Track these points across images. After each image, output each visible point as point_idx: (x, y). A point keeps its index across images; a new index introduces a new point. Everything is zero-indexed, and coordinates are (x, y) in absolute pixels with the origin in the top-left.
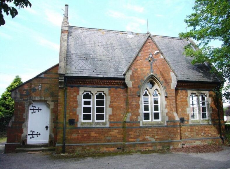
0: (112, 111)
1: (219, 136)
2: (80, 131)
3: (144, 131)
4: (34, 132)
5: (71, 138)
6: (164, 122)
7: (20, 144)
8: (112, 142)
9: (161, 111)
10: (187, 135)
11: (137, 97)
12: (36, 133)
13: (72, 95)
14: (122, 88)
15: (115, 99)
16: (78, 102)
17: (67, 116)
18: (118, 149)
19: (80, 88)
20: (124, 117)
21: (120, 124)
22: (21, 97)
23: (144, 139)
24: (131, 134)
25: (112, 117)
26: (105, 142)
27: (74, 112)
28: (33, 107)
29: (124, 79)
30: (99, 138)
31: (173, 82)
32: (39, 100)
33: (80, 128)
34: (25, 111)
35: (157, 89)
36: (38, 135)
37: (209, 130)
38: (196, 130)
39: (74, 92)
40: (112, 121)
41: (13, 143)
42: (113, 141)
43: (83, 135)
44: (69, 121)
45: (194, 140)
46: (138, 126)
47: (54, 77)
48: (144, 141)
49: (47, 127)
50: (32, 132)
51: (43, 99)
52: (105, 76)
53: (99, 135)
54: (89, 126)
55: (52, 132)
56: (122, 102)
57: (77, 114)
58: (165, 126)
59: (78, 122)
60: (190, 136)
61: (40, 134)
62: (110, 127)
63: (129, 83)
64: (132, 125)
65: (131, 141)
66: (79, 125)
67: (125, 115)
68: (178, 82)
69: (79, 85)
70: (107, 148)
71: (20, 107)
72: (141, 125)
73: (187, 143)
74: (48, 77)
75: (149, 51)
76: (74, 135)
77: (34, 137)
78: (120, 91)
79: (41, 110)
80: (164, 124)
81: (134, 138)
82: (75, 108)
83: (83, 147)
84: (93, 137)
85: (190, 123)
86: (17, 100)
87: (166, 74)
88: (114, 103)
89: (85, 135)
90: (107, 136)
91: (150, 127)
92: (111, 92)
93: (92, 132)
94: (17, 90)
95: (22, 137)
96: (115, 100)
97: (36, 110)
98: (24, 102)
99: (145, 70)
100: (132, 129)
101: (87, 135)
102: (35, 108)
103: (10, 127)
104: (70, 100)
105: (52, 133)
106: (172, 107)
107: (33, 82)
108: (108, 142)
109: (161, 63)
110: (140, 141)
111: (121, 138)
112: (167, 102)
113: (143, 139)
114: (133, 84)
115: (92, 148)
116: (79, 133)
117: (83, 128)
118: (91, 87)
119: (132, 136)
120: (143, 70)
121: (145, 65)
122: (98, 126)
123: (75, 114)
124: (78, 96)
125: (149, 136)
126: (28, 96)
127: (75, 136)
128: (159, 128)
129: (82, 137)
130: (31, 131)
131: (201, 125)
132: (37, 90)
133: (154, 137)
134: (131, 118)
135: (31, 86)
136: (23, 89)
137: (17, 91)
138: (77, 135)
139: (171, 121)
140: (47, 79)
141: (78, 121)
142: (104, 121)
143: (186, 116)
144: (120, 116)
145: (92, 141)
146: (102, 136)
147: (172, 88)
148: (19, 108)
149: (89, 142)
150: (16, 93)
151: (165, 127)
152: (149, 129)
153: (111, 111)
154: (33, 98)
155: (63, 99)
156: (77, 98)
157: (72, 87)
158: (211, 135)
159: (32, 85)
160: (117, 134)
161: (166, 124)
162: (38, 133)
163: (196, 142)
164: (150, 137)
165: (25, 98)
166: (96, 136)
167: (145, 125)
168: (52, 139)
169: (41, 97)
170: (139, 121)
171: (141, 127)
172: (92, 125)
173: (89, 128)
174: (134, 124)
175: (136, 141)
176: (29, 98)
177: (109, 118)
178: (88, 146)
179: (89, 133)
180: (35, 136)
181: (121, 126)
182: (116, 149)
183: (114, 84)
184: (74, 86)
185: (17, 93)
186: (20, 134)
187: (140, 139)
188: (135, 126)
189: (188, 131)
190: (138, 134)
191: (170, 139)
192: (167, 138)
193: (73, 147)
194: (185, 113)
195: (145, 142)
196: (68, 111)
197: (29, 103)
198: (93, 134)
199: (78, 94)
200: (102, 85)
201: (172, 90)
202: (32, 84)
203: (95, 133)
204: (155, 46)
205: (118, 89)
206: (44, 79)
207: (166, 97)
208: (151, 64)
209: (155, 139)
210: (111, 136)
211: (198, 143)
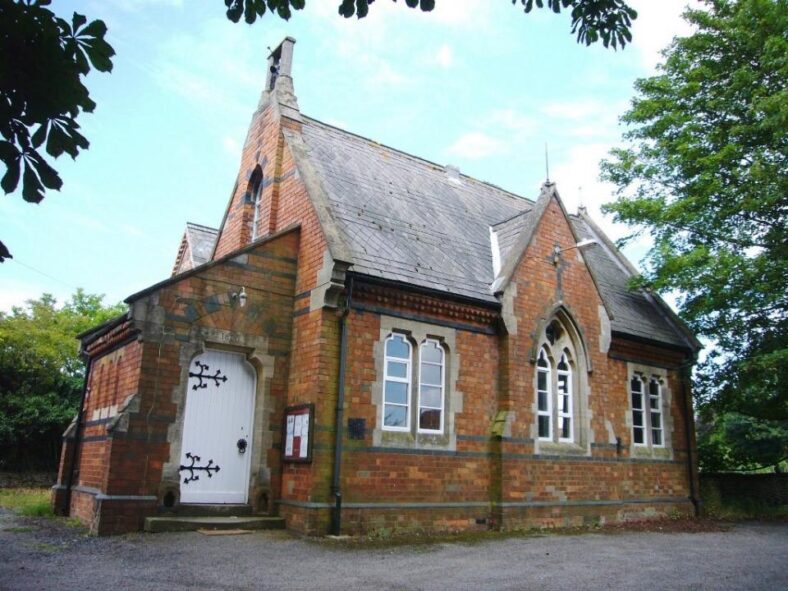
0: (464, 402)
1: (687, 495)
2: (378, 462)
3: (543, 470)
4: (198, 459)
5: (356, 481)
6: (585, 447)
7: (157, 501)
8: (462, 502)
9: (574, 412)
10: (626, 488)
11: (528, 364)
12: (204, 463)
13: (360, 336)
14: (488, 334)
15: (471, 364)
16: (376, 364)
17: (345, 405)
18: (478, 522)
19: (382, 317)
20: (491, 423)
21: (483, 445)
22: (169, 327)
23: (544, 495)
24: (515, 478)
25: (463, 422)
26: (445, 501)
27: (365, 395)
28: (199, 367)
29: (497, 308)
30: (429, 487)
31: (603, 332)
32: (228, 342)
33: (378, 449)
34: (179, 378)
35: (566, 350)
36: (212, 472)
37: (668, 479)
38: (645, 475)
39: (366, 327)
40: (462, 432)
41: (133, 497)
42: (463, 498)
43: (388, 475)
44: (349, 425)
45: (643, 505)
46: (530, 452)
47: (279, 269)
48: (543, 500)
49: (242, 445)
50: (193, 458)
51: (241, 340)
52: (453, 291)
53: (429, 476)
54: (403, 445)
55: (265, 460)
56: (488, 376)
57: (373, 403)
58: (589, 459)
59: (375, 431)
60: (632, 493)
61: (217, 469)
62: (457, 453)
63: (511, 320)
64: (516, 448)
65: (515, 499)
66: (377, 441)
67: (493, 419)
68: (615, 334)
69: (379, 306)
70: (451, 518)
71: (164, 361)
72: (537, 451)
73: (630, 511)
74: (259, 265)
75: (554, 234)
76: (363, 472)
77: (197, 478)
78: (485, 342)
79: (225, 379)
80: (585, 452)
81: (522, 491)
82: (366, 383)
83: (389, 515)
84: (413, 481)
85: (633, 455)
86: (153, 333)
87: (589, 308)
88: (469, 379)
89: (393, 475)
90: (450, 482)
91: (558, 457)
92: (462, 343)
93: (412, 465)
94: (153, 296)
95: (163, 476)
96: (472, 369)
97: (209, 377)
98: (177, 343)
99: (545, 288)
100: (516, 461)
101: (399, 475)
102: (205, 373)
103: (123, 433)
104: (353, 353)
105: (264, 466)
106: (602, 404)
107: (209, 276)
108: (452, 500)
109: (578, 276)
110: (534, 499)
111: (483, 487)
112: (592, 390)
113: (542, 494)
114: (519, 326)
115: (412, 519)
116: (378, 468)
117: (386, 450)
118: (410, 320)
119: (517, 483)
120: (542, 289)
121: (545, 275)
122: (428, 447)
123: (366, 402)
124: (376, 343)
125: (554, 484)
126: (191, 324)
127: (364, 475)
128: (574, 463)
129: (383, 481)
130: (188, 455)
131: (654, 461)
132: (223, 308)
133: (564, 489)
134: (514, 429)
135: (202, 290)
136: (177, 296)
137: (156, 302)
138: (371, 475)
139: (600, 445)
140: (256, 271)
141: (374, 425)
142: (441, 432)
143: (623, 434)
144: (481, 418)
145: (410, 493)
146: (438, 481)
147: (602, 351)
148: (161, 364)
149: (403, 500)
150: (150, 308)
151: (588, 462)
152: (554, 463)
153: (461, 401)
154: (207, 333)
155: (335, 348)
156: (374, 349)
157: (360, 311)
158: (674, 492)
159: (206, 285)
160: (473, 477)
161: (589, 454)
162: (211, 462)
163: (647, 509)
164: (556, 489)
165: (180, 332)
166: (421, 481)
167: (544, 452)
168: (265, 488)
169: (233, 333)
170: (532, 437)
171: (537, 456)
172: (412, 442)
173: (404, 451)
174: (520, 446)
175: (525, 499)
176: (193, 332)
177: (456, 424)
178: (403, 511)
179: (403, 469)
180: (202, 474)
181: (484, 450)
182: (472, 522)
183: (470, 320)
184: (366, 308)
185: (153, 306)
186: (156, 465)
187: (534, 493)
188: (522, 452)
189: (630, 478)
190: (529, 478)
191: (597, 497)
192: (592, 493)
193: (360, 512)
194: (623, 425)
195: (546, 503)
196: (347, 390)
197: (194, 351)
198: (414, 473)
199: (377, 338)
200: (441, 318)
201: (602, 355)
202: (208, 282)
203: (420, 470)
204: (566, 226)
205: (479, 335)
206: (246, 272)
207: (590, 374)
208: (559, 275)
209: (566, 493)
210: (460, 482)
211: (650, 512)
